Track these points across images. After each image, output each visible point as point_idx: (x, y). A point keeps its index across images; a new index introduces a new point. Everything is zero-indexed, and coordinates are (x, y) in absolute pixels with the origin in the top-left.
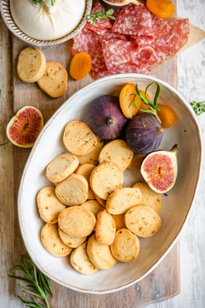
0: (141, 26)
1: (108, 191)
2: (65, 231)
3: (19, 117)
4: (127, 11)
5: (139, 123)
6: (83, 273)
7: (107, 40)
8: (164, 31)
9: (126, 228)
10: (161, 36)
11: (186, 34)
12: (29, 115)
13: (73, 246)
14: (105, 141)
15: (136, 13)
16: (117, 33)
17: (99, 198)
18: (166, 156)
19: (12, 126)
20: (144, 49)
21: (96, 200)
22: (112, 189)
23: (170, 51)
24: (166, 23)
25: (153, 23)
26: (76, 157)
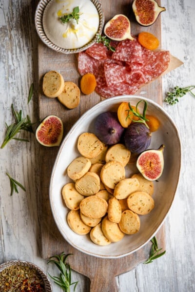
0: (134, 55)
1: (115, 182)
2: (86, 215)
3: (45, 124)
4: (124, 44)
5: (134, 131)
6: (100, 245)
7: (108, 64)
8: (151, 60)
9: (129, 209)
10: (149, 64)
11: (167, 62)
12: (53, 123)
13: (92, 226)
14: (109, 146)
15: (130, 46)
16: (115, 60)
17: (108, 188)
18: (155, 154)
19: (40, 131)
20: (135, 72)
21: (106, 190)
22: (117, 181)
23: (155, 74)
24: (152, 54)
25: (143, 53)
26: (88, 160)
